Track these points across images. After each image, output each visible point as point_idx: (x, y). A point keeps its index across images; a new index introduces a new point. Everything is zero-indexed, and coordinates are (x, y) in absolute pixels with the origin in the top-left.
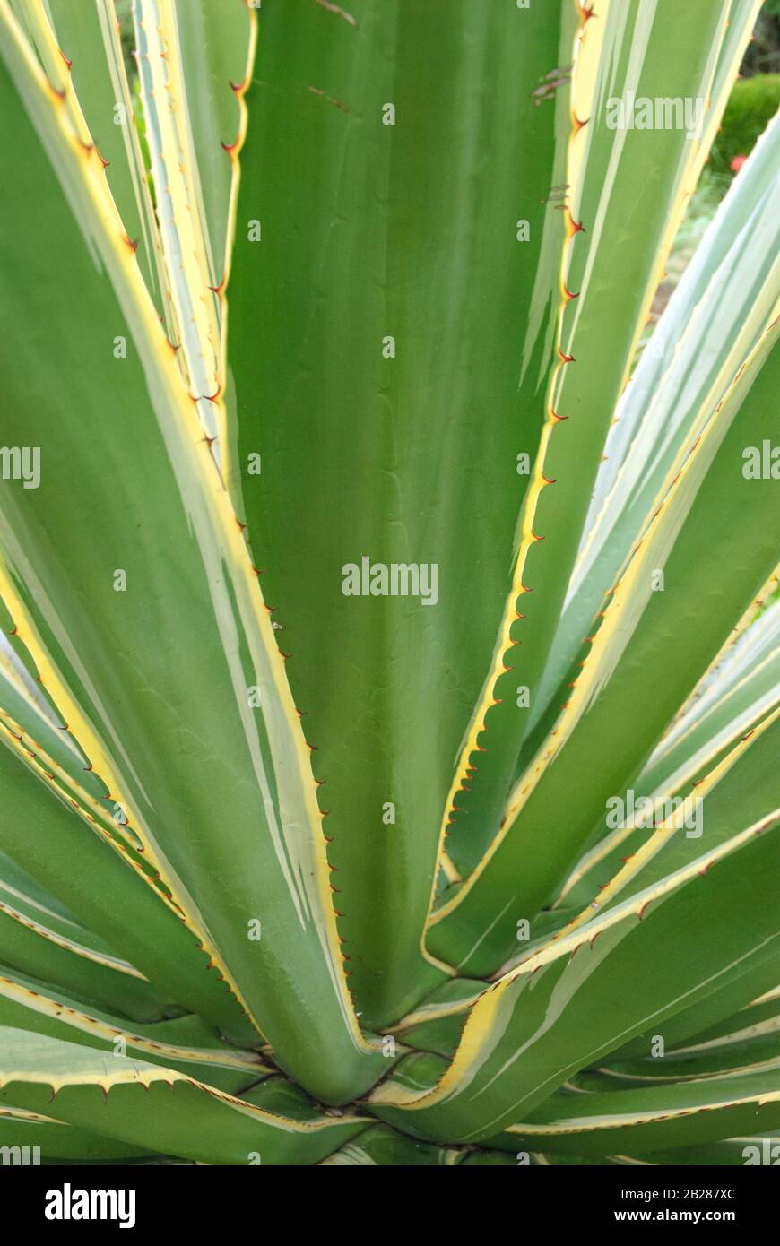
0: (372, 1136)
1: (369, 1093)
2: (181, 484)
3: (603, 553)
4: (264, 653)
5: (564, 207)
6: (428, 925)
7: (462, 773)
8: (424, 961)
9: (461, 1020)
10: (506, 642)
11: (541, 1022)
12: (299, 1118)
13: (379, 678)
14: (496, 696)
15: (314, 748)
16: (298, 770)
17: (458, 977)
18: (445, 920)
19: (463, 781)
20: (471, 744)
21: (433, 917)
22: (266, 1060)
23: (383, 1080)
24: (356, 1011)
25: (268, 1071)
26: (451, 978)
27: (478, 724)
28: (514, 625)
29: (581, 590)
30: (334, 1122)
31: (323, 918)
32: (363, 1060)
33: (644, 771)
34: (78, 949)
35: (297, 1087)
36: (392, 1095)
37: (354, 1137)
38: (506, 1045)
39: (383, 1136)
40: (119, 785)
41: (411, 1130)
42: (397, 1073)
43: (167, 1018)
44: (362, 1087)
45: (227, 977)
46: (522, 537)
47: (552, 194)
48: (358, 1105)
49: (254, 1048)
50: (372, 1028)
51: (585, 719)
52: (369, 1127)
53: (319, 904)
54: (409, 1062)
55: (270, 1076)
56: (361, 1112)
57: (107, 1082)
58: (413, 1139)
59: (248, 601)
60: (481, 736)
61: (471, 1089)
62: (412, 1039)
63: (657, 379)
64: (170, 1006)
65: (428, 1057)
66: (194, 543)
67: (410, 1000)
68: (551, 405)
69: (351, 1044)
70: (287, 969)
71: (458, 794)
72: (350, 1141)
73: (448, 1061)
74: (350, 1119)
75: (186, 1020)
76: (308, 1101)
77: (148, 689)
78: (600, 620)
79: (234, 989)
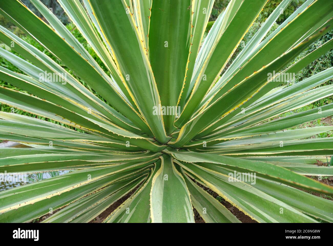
0: (168, 148)
1: (167, 143)
2: (143, 60)
3: (195, 76)
4: (154, 83)
5: (191, 24)
6: (174, 122)
7: (179, 102)
8: (174, 127)
9: (178, 133)
10: (184, 84)
11: (189, 130)
12: (159, 145)
13: (168, 88)
14: (183, 91)
15: (160, 97)
16: (158, 100)
17: (178, 129)
18: (176, 122)
19: (179, 103)
20: (180, 98)
21: (175, 122)
22: (155, 139)
23: (169, 141)
24: (166, 132)
25: (155, 140)
26: (177, 129)
27: (181, 95)
28: (185, 81)
29: (192, 81)
30: (163, 146)
31: (162, 119)
32: (167, 138)
33: (201, 103)
34: (131, 126)
35: (158, 142)
36: (170, 143)
37: (166, 148)
38: (185, 134)
39: (169, 147)
40: (136, 102)
41: (172, 147)
42: (171, 140)
43: (142, 134)
44: (166, 142)
45: (150, 128)
46: (186, 69)
47: (190, 22)
48: (166, 144)
49: (153, 138)
50: (168, 135)
51: (194, 95)
52: (167, 147)
53: (161, 118)
54: (172, 139)
55: (155, 141)
56: (167, 145)
57: (136, 138)
58: (173, 148)
59: (152, 76)
60: (181, 96)
61: (180, 140)
62: (173, 136)
63: (201, 54)
64: (142, 133)
65: (174, 138)
66: (145, 68)
67: (172, 131)
68: (190, 51)
69: (165, 136)
70: (157, 126)
71: (178, 104)
72: (165, 148)
73: (177, 138)
74: (165, 146)
75: (145, 134)
76: (160, 143)
77: (140, 88)
78: (194, 85)
79: (151, 129)
